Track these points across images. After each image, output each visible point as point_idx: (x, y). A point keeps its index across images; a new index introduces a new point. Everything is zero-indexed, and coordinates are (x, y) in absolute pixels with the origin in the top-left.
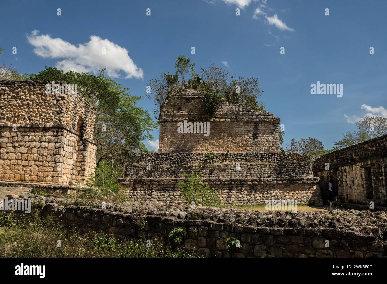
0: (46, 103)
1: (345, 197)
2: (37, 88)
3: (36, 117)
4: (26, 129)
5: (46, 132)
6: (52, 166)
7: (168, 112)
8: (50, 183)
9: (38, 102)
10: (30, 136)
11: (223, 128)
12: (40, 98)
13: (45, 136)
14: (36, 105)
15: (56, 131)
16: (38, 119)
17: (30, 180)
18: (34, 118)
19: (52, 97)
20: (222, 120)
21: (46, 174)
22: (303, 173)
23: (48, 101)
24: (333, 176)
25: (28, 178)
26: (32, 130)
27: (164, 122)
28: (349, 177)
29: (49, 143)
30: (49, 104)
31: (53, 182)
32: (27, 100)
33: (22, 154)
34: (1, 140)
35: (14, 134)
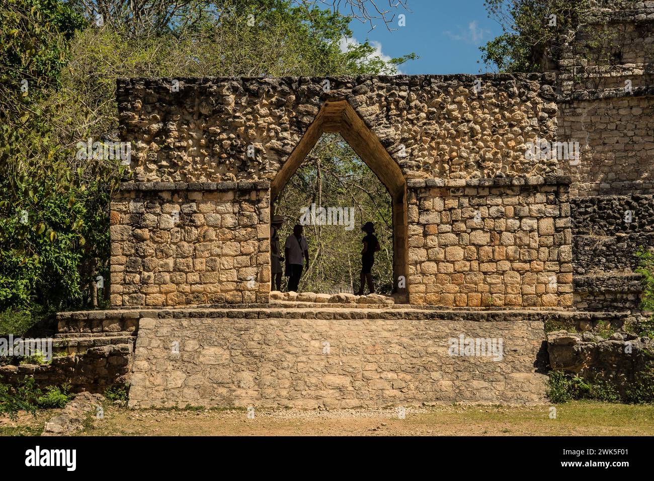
0: (514, 126)
2: (488, 91)
3: (495, 160)
4: (480, 190)
5: (529, 195)
6: (554, 271)
8: (554, 308)
9: (494, 126)
10: (491, 206)
12: (499, 116)
13: (528, 204)
14: (493, 132)
15: (554, 192)
16: (501, 165)
17: (505, 305)
18: (491, 164)
19: (526, 112)
21: (542, 288)
23: (519, 121)
25: (500, 300)
26: (494, 191)
29: (538, 219)
30: (522, 128)
31: (559, 304)
32: (469, 121)
33: (478, 246)
34: (423, 219)
35: (452, 203)
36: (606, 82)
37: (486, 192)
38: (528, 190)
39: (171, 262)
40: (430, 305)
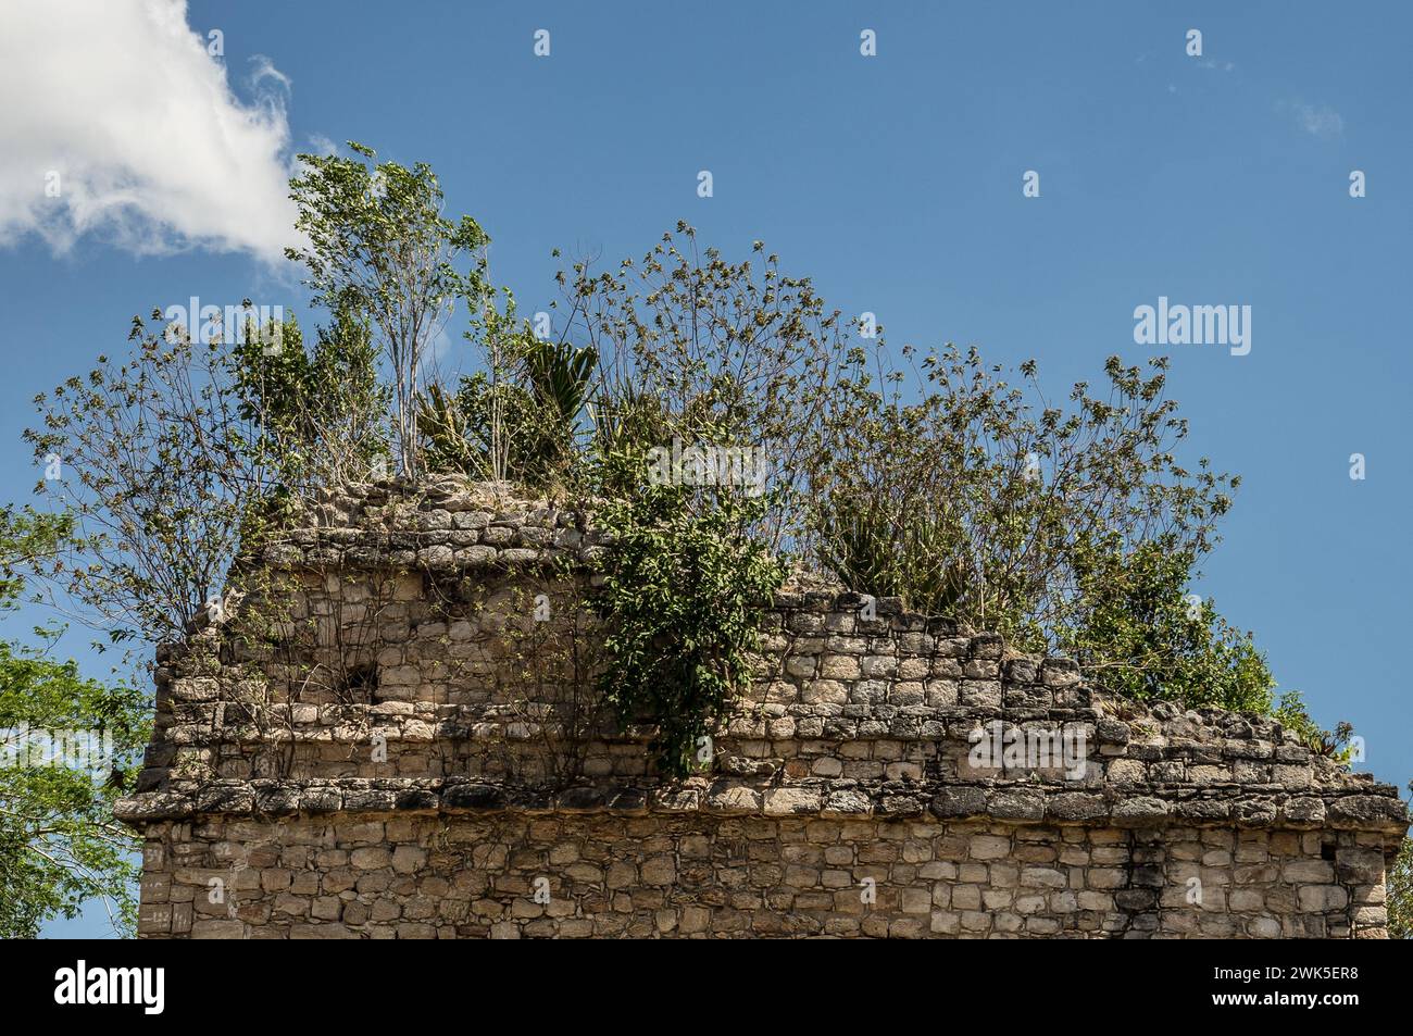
7: (239, 716)
11: (797, 880)
20: (784, 801)
27: (194, 820)
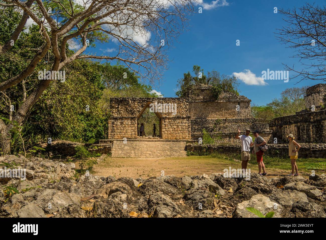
1: (286, 140)
2: (176, 101)
6: (188, 133)
7: (192, 97)
8: (188, 139)
9: (177, 107)
10: (177, 121)
11: (222, 105)
12: (178, 105)
13: (183, 121)
15: (188, 119)
16: (179, 114)
19: (183, 104)
20: (221, 101)
21: (186, 136)
22: (264, 128)
23: (182, 106)
24: (279, 130)
25: (178, 138)
28: (288, 130)
29: (185, 123)
33: (175, 128)
34: (165, 123)
35: (170, 121)
36: (197, 100)
37: (176, 119)
38: (183, 118)
39: (119, 131)
40: (166, 139)
